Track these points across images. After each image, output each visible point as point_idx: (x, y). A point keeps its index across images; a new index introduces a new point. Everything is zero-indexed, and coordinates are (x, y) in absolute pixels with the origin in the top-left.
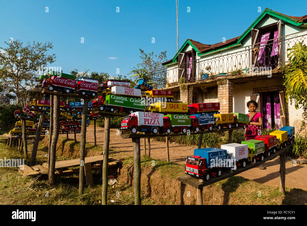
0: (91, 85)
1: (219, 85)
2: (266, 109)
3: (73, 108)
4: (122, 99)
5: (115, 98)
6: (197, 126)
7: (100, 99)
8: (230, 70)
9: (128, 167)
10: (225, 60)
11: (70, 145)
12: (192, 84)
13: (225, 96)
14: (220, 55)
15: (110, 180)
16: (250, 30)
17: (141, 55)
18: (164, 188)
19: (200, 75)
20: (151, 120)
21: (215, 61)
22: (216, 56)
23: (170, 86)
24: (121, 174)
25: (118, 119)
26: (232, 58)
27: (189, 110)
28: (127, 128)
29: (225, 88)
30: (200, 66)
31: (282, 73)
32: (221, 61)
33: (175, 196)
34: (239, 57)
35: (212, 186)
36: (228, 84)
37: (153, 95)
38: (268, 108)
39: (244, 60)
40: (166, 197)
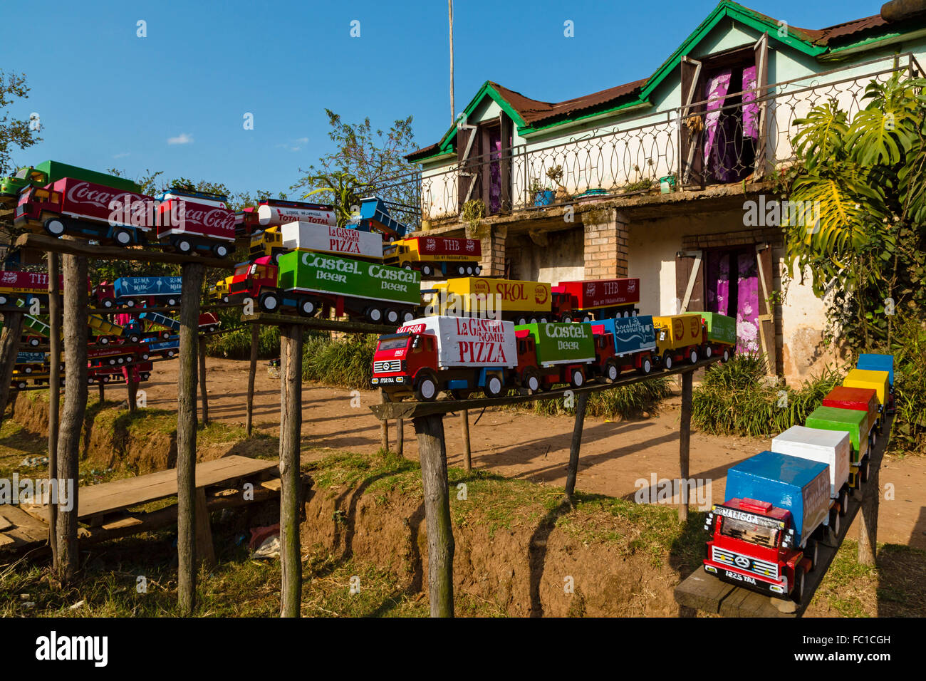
0: (212, 216)
1: (589, 224)
2: (716, 296)
3: (126, 300)
4: (342, 266)
5: (315, 263)
6: (610, 360)
7: (264, 268)
8: (621, 182)
9: (336, 494)
10: (607, 149)
11: (115, 422)
12: (504, 220)
13: (605, 257)
14: (591, 133)
15: (272, 541)
16: (678, 60)
17: (331, 128)
18: (470, 561)
19: (528, 194)
20: (479, 345)
21: (577, 150)
22: (577, 136)
23: (433, 227)
24: (309, 517)
25: (263, 331)
26: (627, 144)
27: (553, 304)
28: (400, 379)
29: (605, 234)
30: (530, 165)
31: (775, 192)
32: (594, 151)
33: (510, 587)
34: (648, 140)
35: (638, 551)
36: (614, 223)
37: (420, 254)
38: (723, 292)
39: (662, 152)
40: (474, 590)
